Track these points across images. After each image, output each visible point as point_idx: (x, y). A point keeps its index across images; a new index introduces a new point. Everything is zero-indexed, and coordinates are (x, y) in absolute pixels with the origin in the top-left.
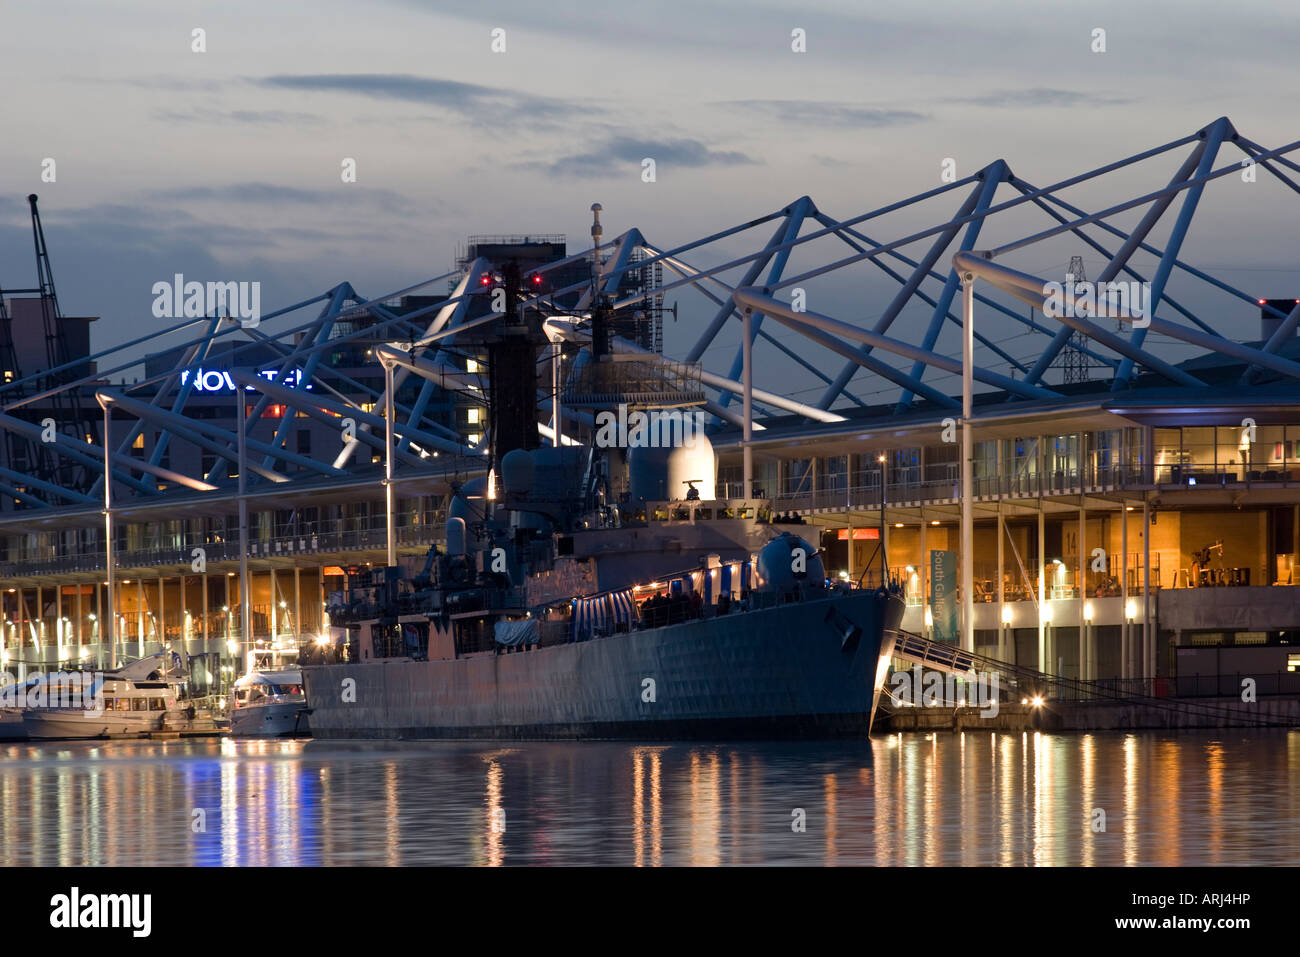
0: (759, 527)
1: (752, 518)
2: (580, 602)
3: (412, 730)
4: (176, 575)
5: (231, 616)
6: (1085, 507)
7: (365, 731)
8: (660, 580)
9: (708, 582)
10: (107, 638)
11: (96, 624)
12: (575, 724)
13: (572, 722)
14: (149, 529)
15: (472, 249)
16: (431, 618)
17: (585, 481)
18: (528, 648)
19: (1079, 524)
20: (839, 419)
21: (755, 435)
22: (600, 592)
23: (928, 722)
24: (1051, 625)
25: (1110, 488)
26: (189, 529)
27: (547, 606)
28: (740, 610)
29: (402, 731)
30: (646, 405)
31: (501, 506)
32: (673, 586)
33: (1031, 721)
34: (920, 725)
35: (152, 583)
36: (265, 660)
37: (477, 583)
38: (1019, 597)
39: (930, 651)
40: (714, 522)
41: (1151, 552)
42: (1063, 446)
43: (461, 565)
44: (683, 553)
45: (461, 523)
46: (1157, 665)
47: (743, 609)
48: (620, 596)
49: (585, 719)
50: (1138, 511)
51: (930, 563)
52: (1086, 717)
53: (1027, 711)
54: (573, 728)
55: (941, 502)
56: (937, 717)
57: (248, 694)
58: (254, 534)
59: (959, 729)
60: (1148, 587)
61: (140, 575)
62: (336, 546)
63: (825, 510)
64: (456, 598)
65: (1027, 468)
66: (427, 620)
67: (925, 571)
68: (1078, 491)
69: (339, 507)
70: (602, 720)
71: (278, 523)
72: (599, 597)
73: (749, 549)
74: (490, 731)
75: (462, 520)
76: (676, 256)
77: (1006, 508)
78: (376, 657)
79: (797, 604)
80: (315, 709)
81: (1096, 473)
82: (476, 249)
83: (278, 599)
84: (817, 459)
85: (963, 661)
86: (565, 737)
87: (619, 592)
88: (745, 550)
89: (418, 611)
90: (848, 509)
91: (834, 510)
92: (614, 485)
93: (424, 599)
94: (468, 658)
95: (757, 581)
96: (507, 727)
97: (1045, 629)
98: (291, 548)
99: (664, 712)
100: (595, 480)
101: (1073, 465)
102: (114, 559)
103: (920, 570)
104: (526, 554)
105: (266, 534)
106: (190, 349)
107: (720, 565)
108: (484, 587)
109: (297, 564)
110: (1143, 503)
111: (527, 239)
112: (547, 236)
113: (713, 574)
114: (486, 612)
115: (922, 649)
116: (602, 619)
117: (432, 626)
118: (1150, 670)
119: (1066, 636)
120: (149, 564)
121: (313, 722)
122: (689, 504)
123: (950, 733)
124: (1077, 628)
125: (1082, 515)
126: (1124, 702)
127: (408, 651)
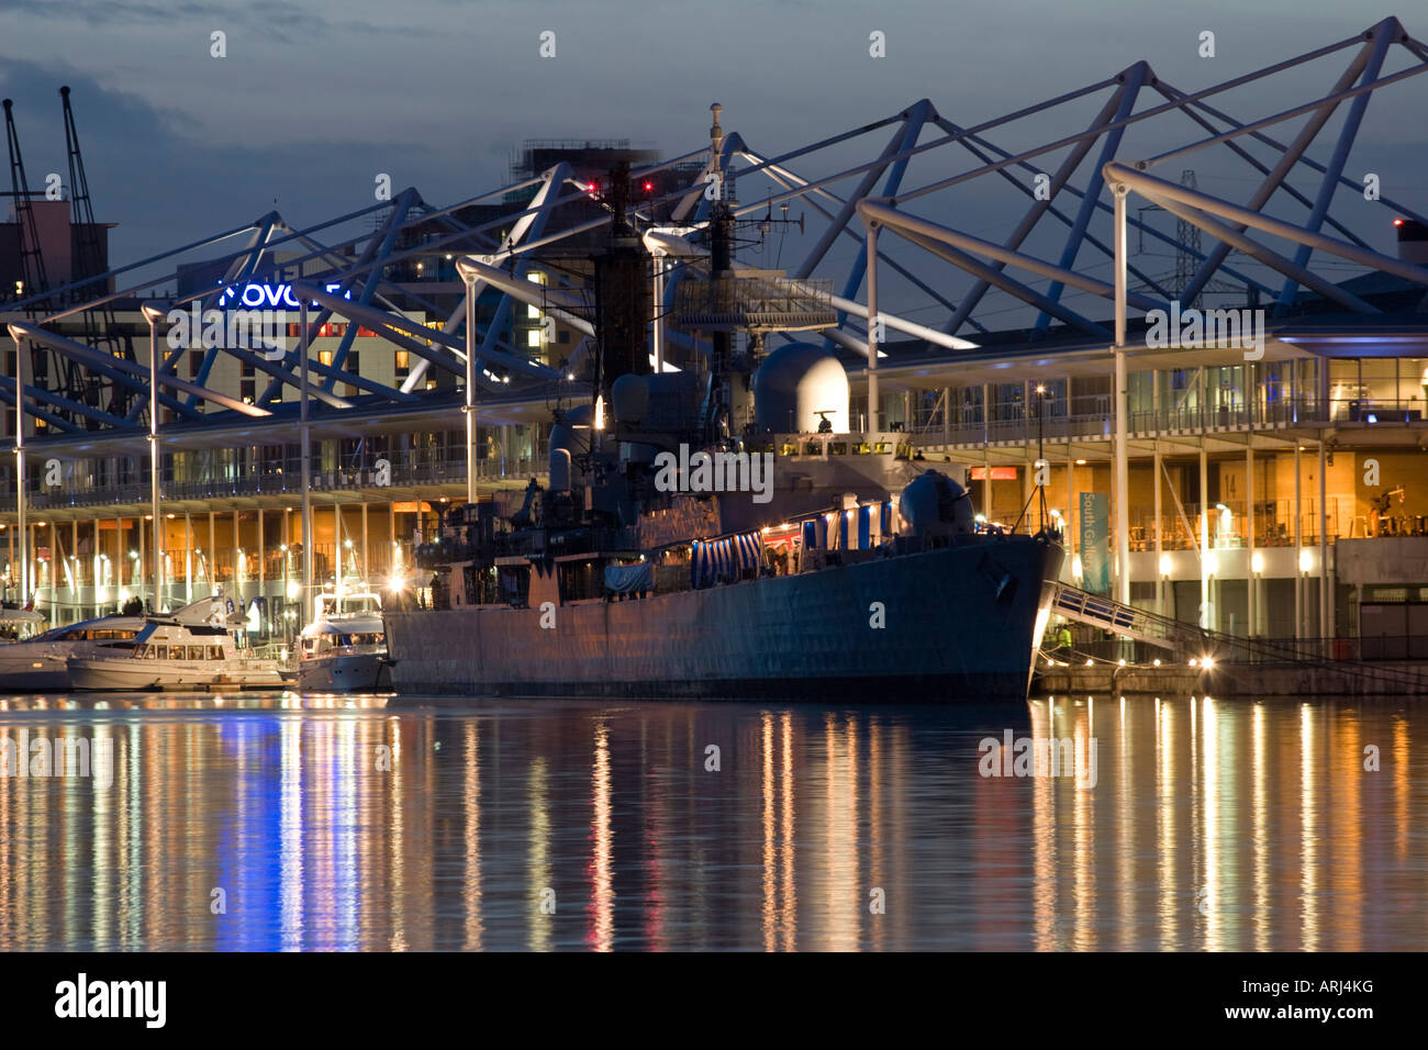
0: (899, 464)
1: (890, 453)
2: (701, 545)
3: (511, 685)
4: (228, 509)
5: (290, 556)
6: (1253, 446)
7: (456, 686)
8: (792, 521)
9: (844, 525)
10: (150, 579)
11: (138, 563)
12: (696, 681)
13: (693, 679)
14: (200, 457)
15: (527, 154)
16: (533, 561)
17: (704, 411)
18: (643, 595)
19: (1246, 465)
20: (969, 345)
21: (880, 361)
22: (724, 533)
23: (1083, 683)
24: (1216, 577)
25: (1282, 425)
26: (243, 459)
27: (665, 548)
28: (882, 556)
29: (499, 686)
30: (772, 327)
31: (612, 436)
32: (806, 528)
33: (1200, 685)
34: (1074, 687)
35: (200, 519)
36: (331, 606)
37: (584, 522)
38: (1178, 546)
39: (1088, 605)
40: (848, 458)
41: (1327, 496)
42: (1228, 377)
43: (566, 501)
44: (814, 492)
45: (566, 455)
46: (1336, 623)
47: (886, 555)
48: (747, 539)
49: (707, 675)
50: (1311, 451)
51: (1078, 507)
52: (1261, 680)
53: (1195, 674)
54: (693, 686)
55: (1091, 438)
56: (1093, 679)
57: (316, 643)
58: (316, 466)
59: (1118, 692)
60: (1325, 536)
61: (188, 509)
62: (408, 479)
63: (961, 446)
64: (561, 539)
65: (1187, 402)
66: (528, 562)
67: (1072, 515)
68: (1246, 428)
69: (412, 437)
70: (726, 677)
71: (343, 453)
72: (723, 539)
73: (888, 488)
74: (600, 688)
75: (566, 452)
76: (781, 164)
77: (1161, 448)
78: (469, 603)
79: (945, 550)
80: (399, 661)
81: (1264, 408)
82: (532, 155)
83: (343, 538)
84: (951, 389)
85: (1124, 616)
86: (685, 695)
87: (745, 534)
88: (882, 489)
89: (517, 553)
90: (986, 445)
91: (970, 446)
92: (737, 415)
93: (524, 540)
94: (574, 606)
95: (899, 524)
96: (618, 683)
97: (1209, 581)
98: (358, 481)
99: (797, 669)
100: (715, 409)
101: (1239, 399)
102: (160, 490)
103: (1067, 514)
104: (641, 490)
105: (329, 465)
106: (238, 260)
107: (857, 506)
108: (590, 527)
109: (364, 499)
110: (1319, 442)
111: (588, 144)
112: (611, 141)
113: (850, 515)
114: (596, 555)
115: (1078, 602)
116: (728, 564)
117: (533, 571)
118: (1327, 628)
119: (1232, 591)
120: (200, 496)
121: (394, 675)
122: (822, 437)
123: (1108, 697)
124: (1245, 582)
125: (1250, 456)
126: (1303, 665)
127: (505, 597)
